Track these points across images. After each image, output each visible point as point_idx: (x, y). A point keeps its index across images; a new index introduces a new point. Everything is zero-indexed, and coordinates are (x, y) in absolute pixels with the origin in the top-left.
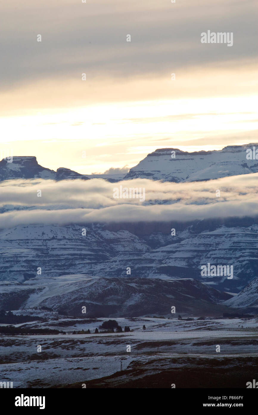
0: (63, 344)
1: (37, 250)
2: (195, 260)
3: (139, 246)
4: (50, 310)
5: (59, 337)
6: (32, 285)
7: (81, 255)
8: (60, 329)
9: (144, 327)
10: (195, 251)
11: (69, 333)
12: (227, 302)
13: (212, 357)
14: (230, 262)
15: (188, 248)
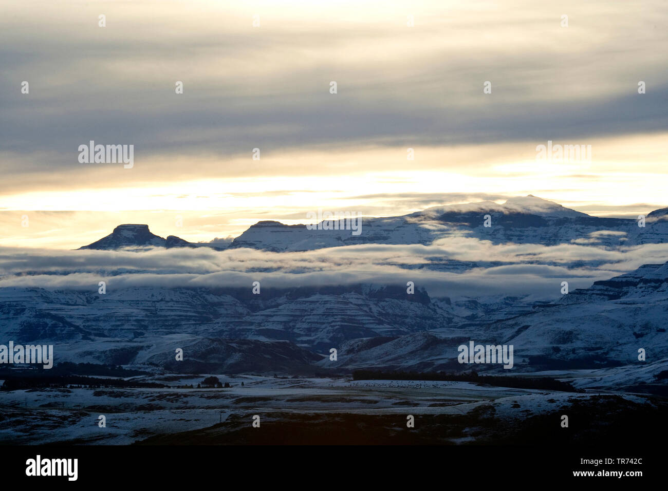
0: (168, 397)
1: (147, 310)
2: (291, 324)
3: (241, 310)
5: (165, 390)
6: (140, 342)
7: (186, 316)
8: (166, 383)
9: (243, 384)
10: (291, 315)
11: (174, 387)
12: (319, 363)
13: (303, 412)
14: (323, 326)
15: (285, 312)
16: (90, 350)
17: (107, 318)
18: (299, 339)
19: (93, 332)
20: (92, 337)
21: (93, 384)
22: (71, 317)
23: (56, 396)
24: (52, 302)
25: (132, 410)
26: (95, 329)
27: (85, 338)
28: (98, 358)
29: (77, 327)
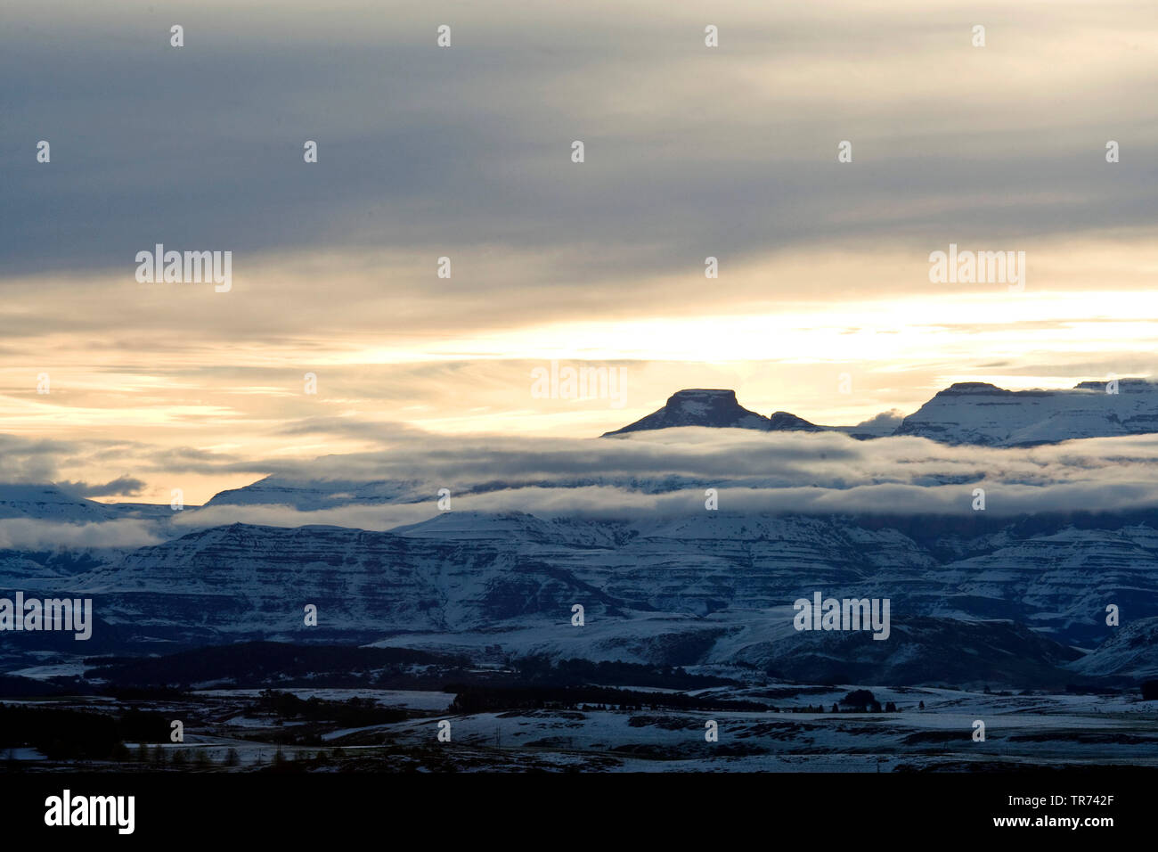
0: (774, 730)
1: (732, 558)
2: (1018, 587)
3: (916, 558)
4: (752, 667)
5: (768, 715)
6: (720, 621)
7: (810, 570)
8: (769, 702)
9: (922, 705)
10: (1017, 570)
11: (786, 710)
12: (1075, 665)
13: (1043, 762)
14: (1082, 592)
15: (1006, 564)
16: (623, 636)
17: (656, 573)
18: (1033, 617)
19: (627, 600)
20: (626, 610)
21: (627, 702)
22: (585, 571)
23: (555, 726)
24: (547, 542)
25: (704, 756)
26: (628, 595)
27: (612, 612)
28: (638, 651)
29: (597, 591)
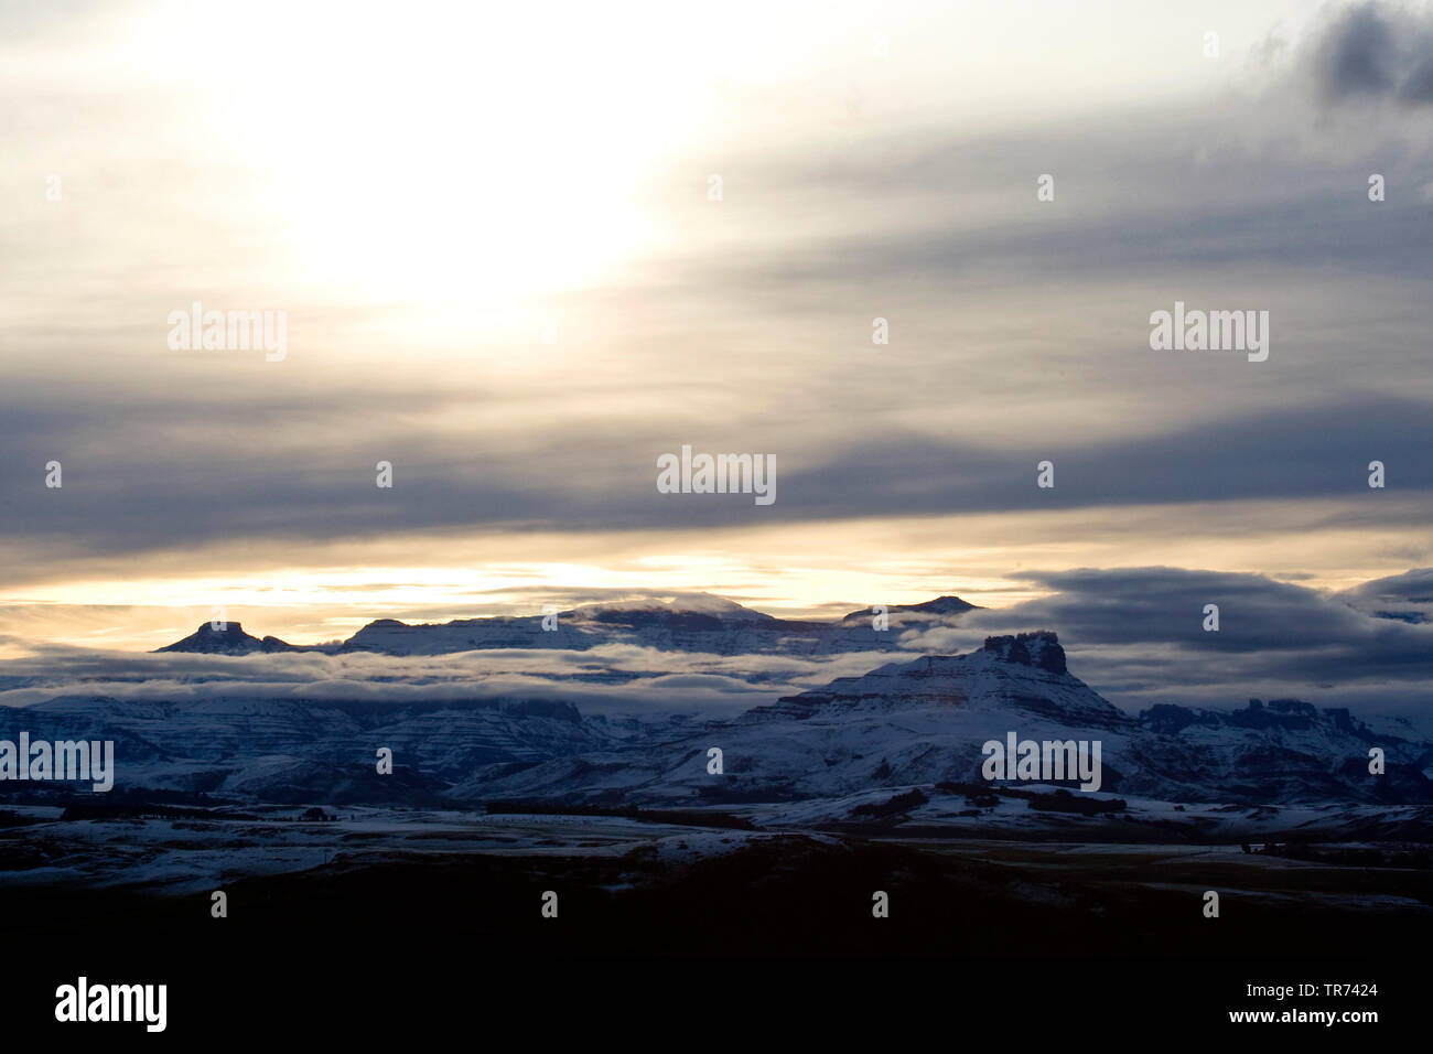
0: (262, 832)
1: (238, 726)
2: (413, 745)
3: (351, 727)
4: (249, 793)
5: (258, 823)
6: (230, 764)
7: (286, 734)
8: (260, 815)
9: (353, 817)
10: (414, 735)
11: (269, 820)
12: (446, 793)
13: (425, 852)
14: (452, 748)
15: (405, 731)
16: (169, 773)
17: (191, 735)
18: (421, 763)
19: (173, 752)
20: (171, 758)
21: (171, 814)
22: (146, 733)
23: (126, 829)
24: (123, 715)
25: (218, 848)
26: (173, 749)
27: (163, 759)
28: (178, 783)
29: (153, 746)
